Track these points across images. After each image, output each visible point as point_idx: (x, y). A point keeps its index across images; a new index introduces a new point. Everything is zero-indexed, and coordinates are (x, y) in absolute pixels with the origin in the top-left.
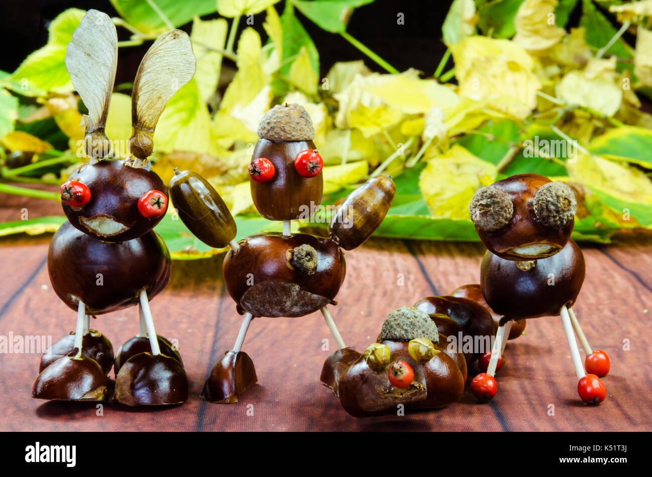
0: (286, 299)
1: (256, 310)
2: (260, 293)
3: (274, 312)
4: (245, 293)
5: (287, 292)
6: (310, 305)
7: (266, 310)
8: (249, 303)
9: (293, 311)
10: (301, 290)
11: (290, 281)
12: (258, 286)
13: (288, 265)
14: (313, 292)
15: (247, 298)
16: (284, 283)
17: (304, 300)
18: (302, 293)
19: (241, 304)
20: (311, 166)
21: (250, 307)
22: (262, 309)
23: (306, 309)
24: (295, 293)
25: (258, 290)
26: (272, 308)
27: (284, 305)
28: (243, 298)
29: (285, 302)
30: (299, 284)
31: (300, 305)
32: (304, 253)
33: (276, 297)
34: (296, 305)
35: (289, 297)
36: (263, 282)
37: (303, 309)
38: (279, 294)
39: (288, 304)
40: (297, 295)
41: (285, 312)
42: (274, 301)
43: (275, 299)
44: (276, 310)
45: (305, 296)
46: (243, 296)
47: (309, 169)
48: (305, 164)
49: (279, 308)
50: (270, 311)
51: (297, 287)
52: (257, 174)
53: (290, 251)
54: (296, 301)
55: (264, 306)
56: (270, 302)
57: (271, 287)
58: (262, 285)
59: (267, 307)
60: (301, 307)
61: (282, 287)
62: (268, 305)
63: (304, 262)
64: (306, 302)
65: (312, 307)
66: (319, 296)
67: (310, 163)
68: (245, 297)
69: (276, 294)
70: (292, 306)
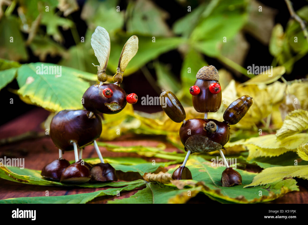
0: (203, 143)
1: (191, 148)
3: (198, 149)
4: (187, 141)
5: (203, 140)
7: (195, 148)
8: (188, 145)
9: (206, 149)
11: (204, 136)
12: (192, 137)
13: (204, 129)
14: (214, 141)
15: (187, 143)
16: (202, 136)
17: (211, 144)
18: (209, 141)
19: (185, 146)
20: (216, 89)
21: (189, 147)
22: (193, 147)
23: (211, 148)
24: (206, 141)
25: (192, 139)
26: (197, 147)
27: (202, 146)
28: (186, 143)
29: (202, 145)
30: (208, 137)
31: (209, 146)
32: (210, 125)
33: (199, 142)
34: (207, 146)
36: (193, 136)
38: (200, 141)
39: (204, 145)
40: (207, 142)
41: (203, 149)
42: (198, 144)
43: (198, 143)
44: (199, 148)
46: (186, 142)
47: (215, 90)
48: (214, 88)
49: (200, 147)
50: (196, 149)
51: (207, 139)
52: (192, 91)
53: (205, 124)
54: (207, 145)
55: (194, 146)
56: (196, 144)
57: (197, 138)
58: (193, 137)
59: (195, 147)
60: (209, 147)
61: (201, 138)
62: (196, 145)
63: (210, 128)
64: (211, 145)
65: (213, 147)
66: (217, 143)
67: (216, 87)
68: (187, 142)
69: (199, 141)
70: (205, 147)
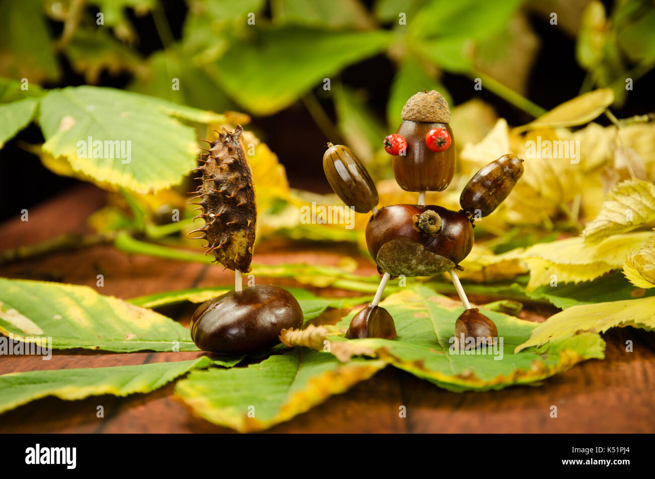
1: (389, 267)
2: (390, 251)
3: (403, 270)
4: (379, 251)
7: (396, 266)
8: (382, 260)
9: (419, 269)
10: (425, 250)
11: (416, 241)
12: (389, 244)
13: (414, 227)
14: (435, 253)
15: (381, 256)
16: (410, 242)
17: (429, 259)
18: (426, 253)
19: (378, 262)
20: (439, 141)
21: (384, 264)
23: (430, 268)
24: (419, 253)
25: (389, 248)
26: (401, 266)
28: (378, 256)
29: (411, 260)
30: (423, 245)
31: (425, 264)
32: (428, 217)
33: (403, 255)
34: (422, 264)
35: (415, 256)
36: (392, 241)
37: (428, 268)
38: (405, 252)
39: (414, 262)
40: (422, 254)
41: (412, 270)
42: (402, 259)
44: (404, 267)
45: (429, 256)
47: (437, 144)
48: (435, 140)
49: (407, 265)
50: (400, 268)
51: (422, 247)
52: (388, 147)
53: (417, 216)
54: (421, 260)
55: (394, 263)
56: (399, 260)
57: (399, 246)
58: (391, 243)
60: (426, 266)
61: (409, 246)
62: (397, 262)
63: (427, 224)
64: (430, 262)
65: (435, 266)
66: (442, 257)
67: (439, 138)
68: (379, 255)
69: (403, 252)
70: (417, 264)
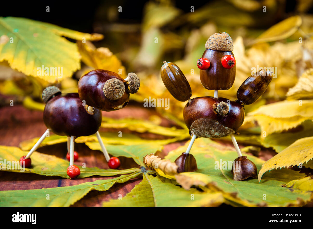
0: (212, 128)
1: (197, 133)
2: (199, 124)
3: (206, 135)
4: (192, 124)
5: (212, 125)
6: (224, 133)
7: (202, 133)
8: (194, 129)
9: (215, 134)
10: (219, 124)
11: (214, 119)
12: (198, 120)
13: (214, 111)
14: (225, 126)
16: (211, 120)
17: (221, 129)
18: (220, 126)
19: (190, 130)
22: (200, 132)
23: (222, 134)
24: (216, 126)
25: (198, 122)
26: (205, 133)
27: (211, 131)
28: (191, 126)
29: (211, 130)
30: (218, 121)
32: (222, 106)
33: (207, 127)
34: (217, 132)
35: (213, 127)
37: (220, 134)
38: (208, 125)
39: (213, 131)
40: (218, 126)
41: (211, 135)
42: (205, 129)
43: (206, 127)
44: (207, 133)
45: (221, 128)
48: (227, 62)
49: (208, 132)
50: (204, 134)
51: (218, 123)
52: (200, 65)
53: (215, 105)
54: (217, 130)
55: (201, 131)
56: (204, 129)
57: (204, 122)
58: (200, 120)
59: (202, 132)
60: (219, 133)
61: (210, 122)
62: (203, 130)
63: (221, 110)
64: (222, 131)
66: (229, 128)
68: (192, 126)
70: (214, 132)
